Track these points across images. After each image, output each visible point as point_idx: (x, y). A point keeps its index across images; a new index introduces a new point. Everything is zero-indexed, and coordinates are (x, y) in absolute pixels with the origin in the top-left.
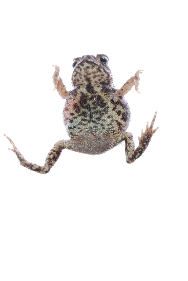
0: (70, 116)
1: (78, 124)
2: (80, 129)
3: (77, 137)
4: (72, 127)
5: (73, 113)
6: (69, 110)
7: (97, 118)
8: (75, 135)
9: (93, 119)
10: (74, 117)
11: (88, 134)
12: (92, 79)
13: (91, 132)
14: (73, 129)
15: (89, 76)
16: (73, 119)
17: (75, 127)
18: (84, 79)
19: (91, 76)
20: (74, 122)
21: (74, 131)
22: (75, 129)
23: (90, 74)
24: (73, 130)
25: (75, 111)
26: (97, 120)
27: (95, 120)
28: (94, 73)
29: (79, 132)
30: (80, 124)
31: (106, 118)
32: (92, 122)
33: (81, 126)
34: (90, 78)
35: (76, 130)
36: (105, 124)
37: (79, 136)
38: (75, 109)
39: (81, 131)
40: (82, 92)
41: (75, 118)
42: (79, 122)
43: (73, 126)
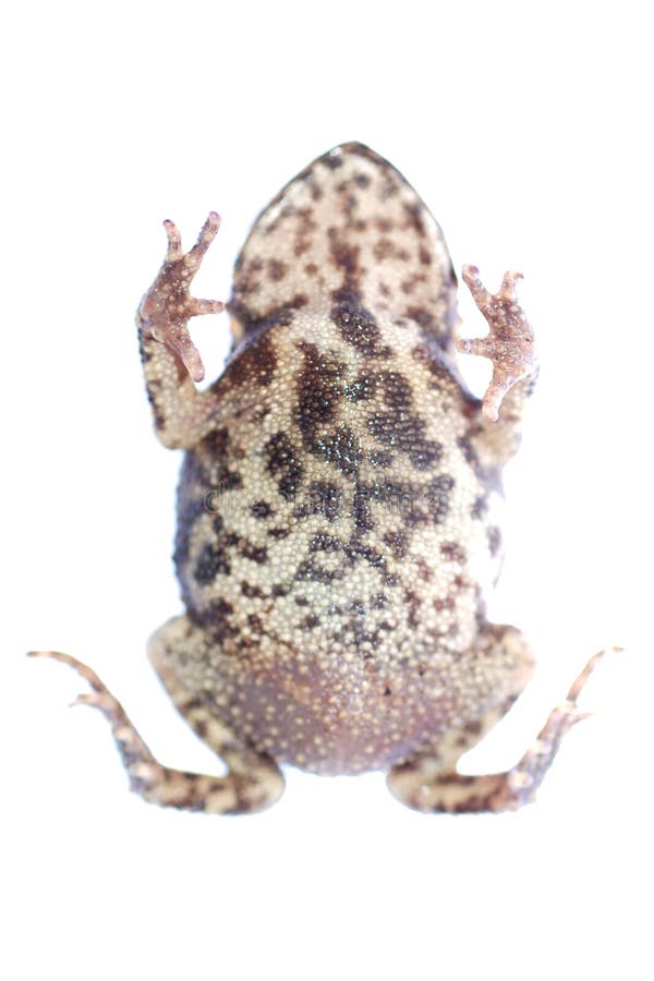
0: (252, 521)
1: (293, 570)
2: (306, 610)
3: (283, 648)
4: (267, 590)
5: (268, 500)
6: (242, 487)
7: (389, 539)
8: (275, 638)
9: (371, 540)
10: (272, 526)
11: (341, 653)
12: (366, 259)
13: (357, 643)
14: (269, 602)
15: (354, 239)
16: (270, 542)
17: (279, 592)
18: (320, 251)
19: (366, 241)
20: (275, 561)
21: (275, 613)
22: (281, 601)
23: (361, 226)
24: (271, 608)
25: (275, 486)
26: (387, 552)
27: (382, 547)
28: (385, 225)
29: (301, 627)
30: (307, 570)
31: (437, 550)
32: (366, 563)
33: (311, 589)
34: (357, 250)
35: (288, 612)
36: (428, 593)
37: (296, 652)
38: (279, 476)
39: (312, 622)
40: (311, 341)
41: (277, 533)
42: (300, 558)
43: (269, 583)
